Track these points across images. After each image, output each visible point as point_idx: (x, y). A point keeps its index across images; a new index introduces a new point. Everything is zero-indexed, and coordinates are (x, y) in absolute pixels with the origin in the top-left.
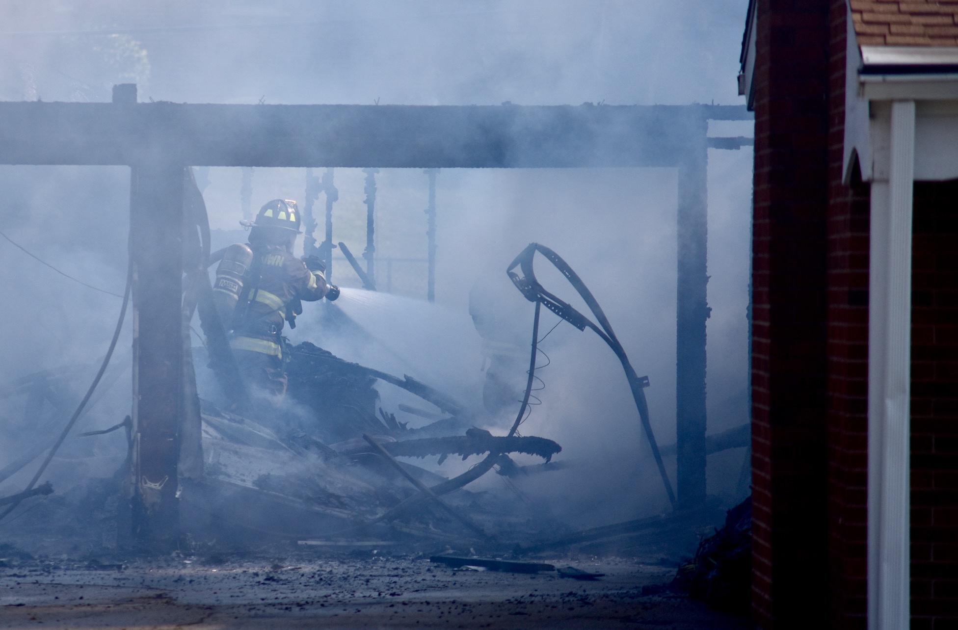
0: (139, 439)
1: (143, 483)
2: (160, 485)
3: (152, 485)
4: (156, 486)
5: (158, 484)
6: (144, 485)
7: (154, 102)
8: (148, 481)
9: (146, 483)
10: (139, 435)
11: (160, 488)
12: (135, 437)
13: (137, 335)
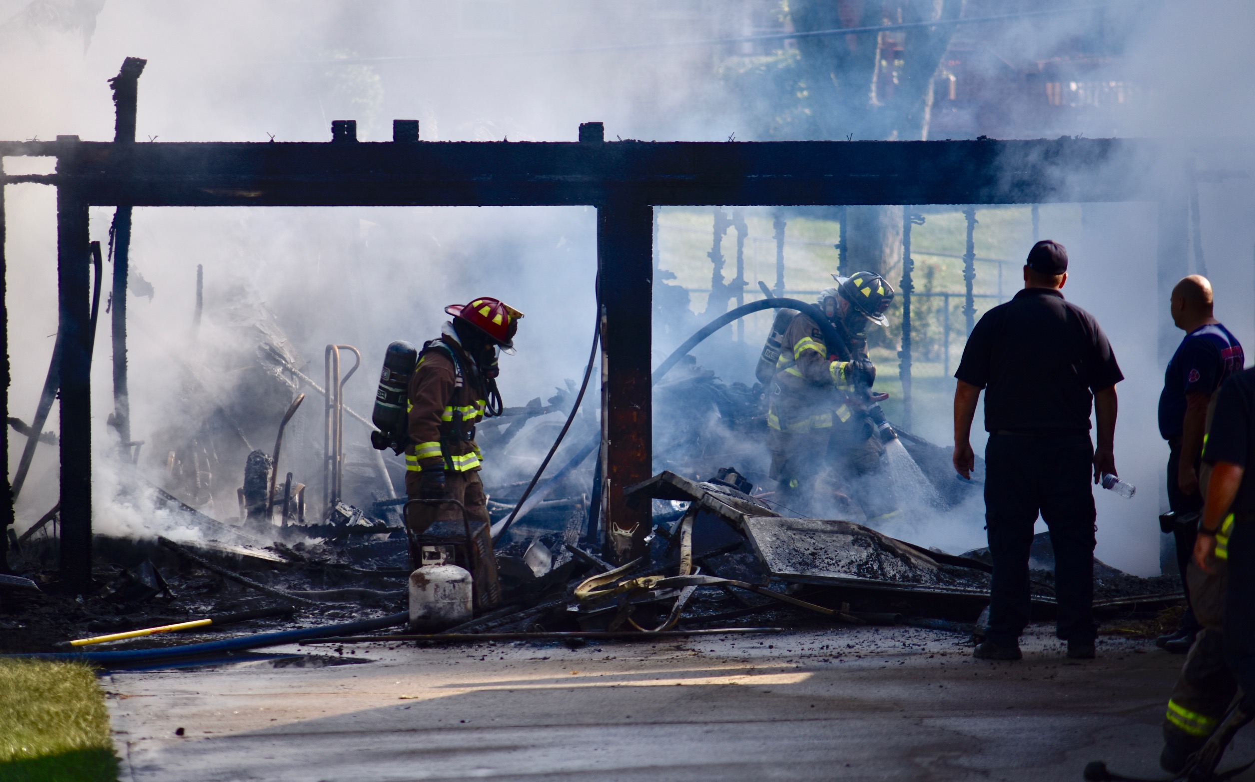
0: (609, 486)
1: (614, 530)
2: (630, 532)
3: (623, 532)
4: (627, 533)
5: (629, 531)
6: (614, 532)
7: (621, 141)
8: (618, 528)
9: (616, 530)
10: (609, 480)
11: (631, 535)
12: (604, 483)
13: (606, 379)
